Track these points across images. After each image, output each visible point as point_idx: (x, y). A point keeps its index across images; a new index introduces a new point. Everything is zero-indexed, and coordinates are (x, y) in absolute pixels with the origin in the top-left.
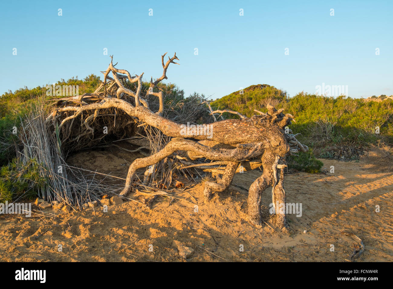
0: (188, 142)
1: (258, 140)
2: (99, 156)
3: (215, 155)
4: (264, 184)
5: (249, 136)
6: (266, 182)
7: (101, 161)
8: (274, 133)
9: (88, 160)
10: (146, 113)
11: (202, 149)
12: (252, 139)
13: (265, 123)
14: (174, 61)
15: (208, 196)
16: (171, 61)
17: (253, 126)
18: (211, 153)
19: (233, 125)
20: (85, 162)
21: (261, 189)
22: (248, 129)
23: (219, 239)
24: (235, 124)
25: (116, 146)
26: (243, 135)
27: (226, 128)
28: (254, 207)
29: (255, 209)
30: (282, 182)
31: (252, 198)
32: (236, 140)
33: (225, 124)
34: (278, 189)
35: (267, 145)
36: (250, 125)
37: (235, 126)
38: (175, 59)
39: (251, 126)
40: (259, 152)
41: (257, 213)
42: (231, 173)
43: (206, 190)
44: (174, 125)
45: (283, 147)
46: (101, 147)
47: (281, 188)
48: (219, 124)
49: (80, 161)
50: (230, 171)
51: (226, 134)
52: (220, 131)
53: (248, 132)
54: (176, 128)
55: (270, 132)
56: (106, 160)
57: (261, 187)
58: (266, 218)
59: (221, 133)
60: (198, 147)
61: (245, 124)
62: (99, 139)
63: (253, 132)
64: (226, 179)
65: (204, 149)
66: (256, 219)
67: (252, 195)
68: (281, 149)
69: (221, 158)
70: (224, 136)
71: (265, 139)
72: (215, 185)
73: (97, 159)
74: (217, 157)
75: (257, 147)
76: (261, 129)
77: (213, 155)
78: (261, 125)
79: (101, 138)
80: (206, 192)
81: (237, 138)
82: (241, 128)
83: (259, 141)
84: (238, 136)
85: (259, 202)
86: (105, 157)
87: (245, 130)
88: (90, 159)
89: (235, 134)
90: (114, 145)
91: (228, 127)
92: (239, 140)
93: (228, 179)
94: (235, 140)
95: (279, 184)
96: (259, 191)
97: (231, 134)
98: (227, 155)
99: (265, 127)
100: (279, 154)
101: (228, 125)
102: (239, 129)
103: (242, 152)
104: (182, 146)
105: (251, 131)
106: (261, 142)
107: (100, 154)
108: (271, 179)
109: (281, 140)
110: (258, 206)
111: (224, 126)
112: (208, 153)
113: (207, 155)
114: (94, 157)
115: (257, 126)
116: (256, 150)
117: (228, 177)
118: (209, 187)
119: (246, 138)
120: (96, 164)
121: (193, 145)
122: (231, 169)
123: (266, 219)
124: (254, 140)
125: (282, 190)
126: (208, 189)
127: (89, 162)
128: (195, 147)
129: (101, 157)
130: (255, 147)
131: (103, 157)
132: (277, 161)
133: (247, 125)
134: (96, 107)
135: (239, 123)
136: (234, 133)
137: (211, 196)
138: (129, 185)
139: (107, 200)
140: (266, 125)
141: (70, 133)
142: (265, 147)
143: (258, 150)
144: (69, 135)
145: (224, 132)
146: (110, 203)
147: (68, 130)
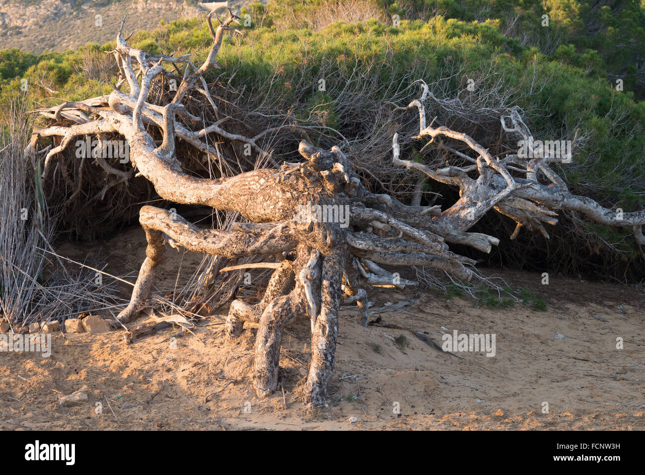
1: (283, 216)
3: (193, 241)
5: (272, 207)
6: (289, 305)
11: (173, 229)
12: (275, 214)
13: (295, 182)
16: (224, 26)
17: (279, 187)
18: (187, 238)
19: (258, 182)
22: (272, 192)
24: (262, 181)
26: (265, 204)
27: (249, 189)
28: (258, 353)
29: (260, 358)
30: (327, 311)
32: (258, 215)
33: (249, 179)
34: (318, 324)
35: (293, 227)
37: (261, 184)
40: (281, 242)
41: (263, 366)
47: (323, 323)
51: (248, 200)
52: (240, 193)
53: (271, 199)
57: (276, 315)
60: (167, 225)
61: (272, 182)
63: (277, 200)
66: (260, 377)
68: (315, 238)
69: (204, 250)
71: (291, 216)
75: (275, 231)
76: (288, 195)
77: (190, 241)
78: (287, 186)
81: (258, 210)
82: (265, 190)
83: (285, 218)
84: (259, 206)
85: (268, 344)
89: (256, 202)
91: (251, 187)
92: (262, 215)
93: (269, 299)
95: (321, 313)
96: (271, 322)
97: (251, 200)
98: (214, 243)
99: (296, 191)
101: (252, 183)
102: (263, 191)
103: (241, 239)
104: (149, 222)
105: (275, 198)
106: (285, 222)
108: (300, 301)
110: (265, 352)
111: (247, 183)
112: (182, 237)
113: (181, 241)
116: (272, 237)
117: (270, 294)
119: (269, 211)
124: (279, 216)
126: (232, 315)
130: (271, 231)
132: (310, 262)
133: (273, 184)
136: (255, 199)
138: (136, 299)
139: (77, 321)
140: (297, 185)
141: (81, 180)
142: (290, 232)
143: (277, 239)
144: (80, 184)
145: (246, 196)
146: (82, 329)
147: (77, 174)
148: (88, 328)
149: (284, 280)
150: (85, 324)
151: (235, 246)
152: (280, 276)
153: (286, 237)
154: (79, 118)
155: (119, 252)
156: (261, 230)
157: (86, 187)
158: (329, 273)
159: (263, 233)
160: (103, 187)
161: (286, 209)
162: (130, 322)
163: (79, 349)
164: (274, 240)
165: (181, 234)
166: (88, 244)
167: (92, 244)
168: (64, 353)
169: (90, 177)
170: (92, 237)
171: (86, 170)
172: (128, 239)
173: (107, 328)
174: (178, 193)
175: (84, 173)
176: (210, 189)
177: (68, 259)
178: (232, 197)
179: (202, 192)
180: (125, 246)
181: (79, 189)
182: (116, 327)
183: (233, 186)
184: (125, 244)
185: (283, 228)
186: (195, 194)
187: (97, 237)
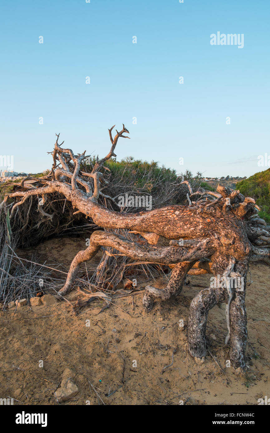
0: (108, 236)
1: (203, 235)
2: (68, 244)
3: (139, 254)
4: (210, 300)
5: (193, 229)
6: (214, 296)
7: (69, 249)
8: (225, 226)
9: (56, 248)
10: (77, 198)
11: (123, 245)
12: (196, 233)
13: (214, 211)
14: (124, 134)
15: (147, 306)
16: (120, 135)
17: (198, 216)
18: (134, 251)
19: (174, 214)
20: (52, 250)
21: (206, 305)
22: (191, 219)
23: (133, 373)
24: (177, 212)
25: (90, 232)
26: (185, 227)
27: (167, 218)
28: (194, 331)
29: (195, 335)
30: (241, 298)
31: (192, 317)
32: (177, 234)
33: (165, 212)
34: (234, 308)
35: (215, 242)
36: (195, 213)
37: (177, 214)
38: (124, 132)
39: (195, 216)
40: (205, 252)
42: (178, 277)
43: (145, 298)
44: (104, 213)
45: (239, 247)
46: (76, 233)
47: (239, 307)
48: (158, 211)
49: (47, 249)
50: (176, 274)
51: (166, 225)
52: (159, 221)
53: (191, 223)
54: (107, 217)
55: (220, 224)
56: (74, 248)
57: (206, 303)
58: (216, 348)
59: (161, 223)
60: (118, 243)
61: (189, 213)
62: (65, 225)
63: (198, 224)
64: (171, 284)
65: (125, 245)
66: (196, 348)
67: (192, 314)
68: (237, 249)
69: (148, 259)
70: (163, 228)
71: (213, 234)
72: (155, 292)
73: (66, 246)
74: (141, 256)
75: (201, 245)
76: (208, 220)
77: (137, 254)
78: (207, 214)
79: (67, 224)
80: (145, 300)
81: (178, 231)
82: (183, 218)
83: (206, 236)
84: (179, 229)
85: (201, 325)
86: (75, 244)
87: (187, 220)
88: (59, 247)
89: (176, 226)
90: (88, 231)
91: (168, 216)
92: (181, 234)
93: (174, 285)
94: (175, 234)
95: (236, 300)
96: (203, 309)
97: (171, 225)
98: (156, 254)
99: (214, 217)
100: (235, 257)
101: (169, 214)
102: (181, 219)
103: (176, 251)
104: (101, 241)
105: (195, 223)
106: (208, 238)
107: (71, 241)
108: (221, 293)
109: (236, 236)
110: (199, 331)
111: (164, 214)
112: (130, 251)
113: (129, 254)
114: (64, 245)
115: (203, 215)
116: (199, 249)
117: (174, 282)
118: (149, 294)
119: (189, 232)
120: (62, 252)
121: (112, 239)
122: (178, 272)
123: (216, 350)
124: (199, 235)
125: (240, 309)
126: (148, 296)
127: (57, 250)
128: (115, 243)
129: (70, 244)
130: (198, 245)
131: (72, 244)
132: (231, 266)
133: (191, 214)
134: (42, 191)
135: (183, 211)
136: (174, 224)
137: (151, 306)
138: (69, 282)
139: (38, 298)
140: (215, 214)
141: (28, 220)
142: (213, 245)
143: (202, 250)
144: (27, 222)
145: (164, 223)
146: (41, 303)
147: (26, 216)
148: (45, 303)
149: (183, 273)
150: (42, 300)
151: (173, 256)
152: (180, 271)
153: (209, 249)
154: (31, 187)
155: (43, 252)
156: (191, 245)
157: (30, 223)
158: (242, 272)
159: (192, 247)
160: (38, 222)
161: (206, 230)
162: (66, 295)
163: (44, 321)
164: (200, 251)
165: (129, 249)
166: (27, 249)
167: (29, 248)
168: (35, 324)
169: (32, 218)
170: (28, 246)
171: (31, 215)
172: (46, 246)
173: (56, 301)
174: (111, 222)
175: (29, 216)
176: (135, 219)
177: (27, 260)
178: (152, 223)
179: (129, 221)
180: (45, 249)
181: (27, 224)
182: (60, 300)
183: (152, 216)
184: (45, 248)
185: (207, 243)
186: (124, 222)
187: (31, 245)
